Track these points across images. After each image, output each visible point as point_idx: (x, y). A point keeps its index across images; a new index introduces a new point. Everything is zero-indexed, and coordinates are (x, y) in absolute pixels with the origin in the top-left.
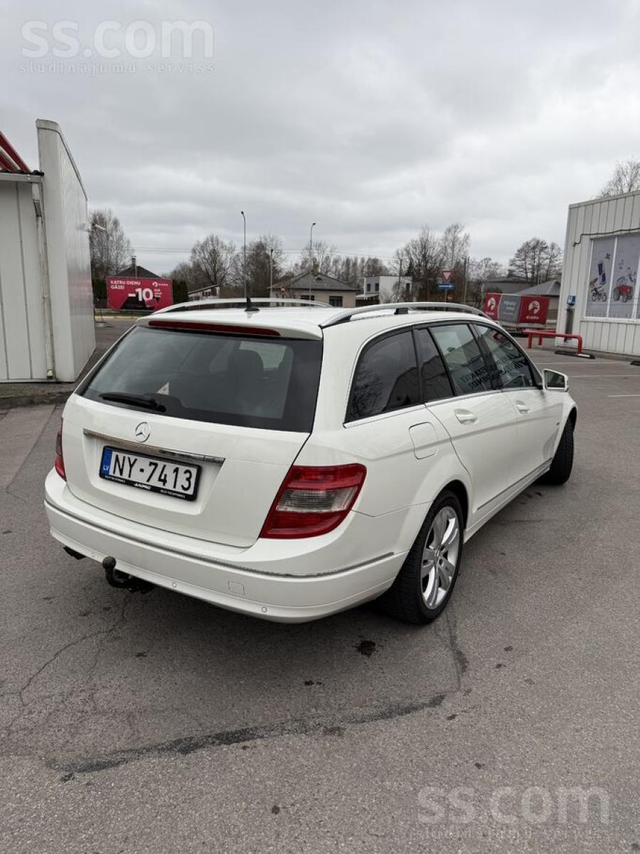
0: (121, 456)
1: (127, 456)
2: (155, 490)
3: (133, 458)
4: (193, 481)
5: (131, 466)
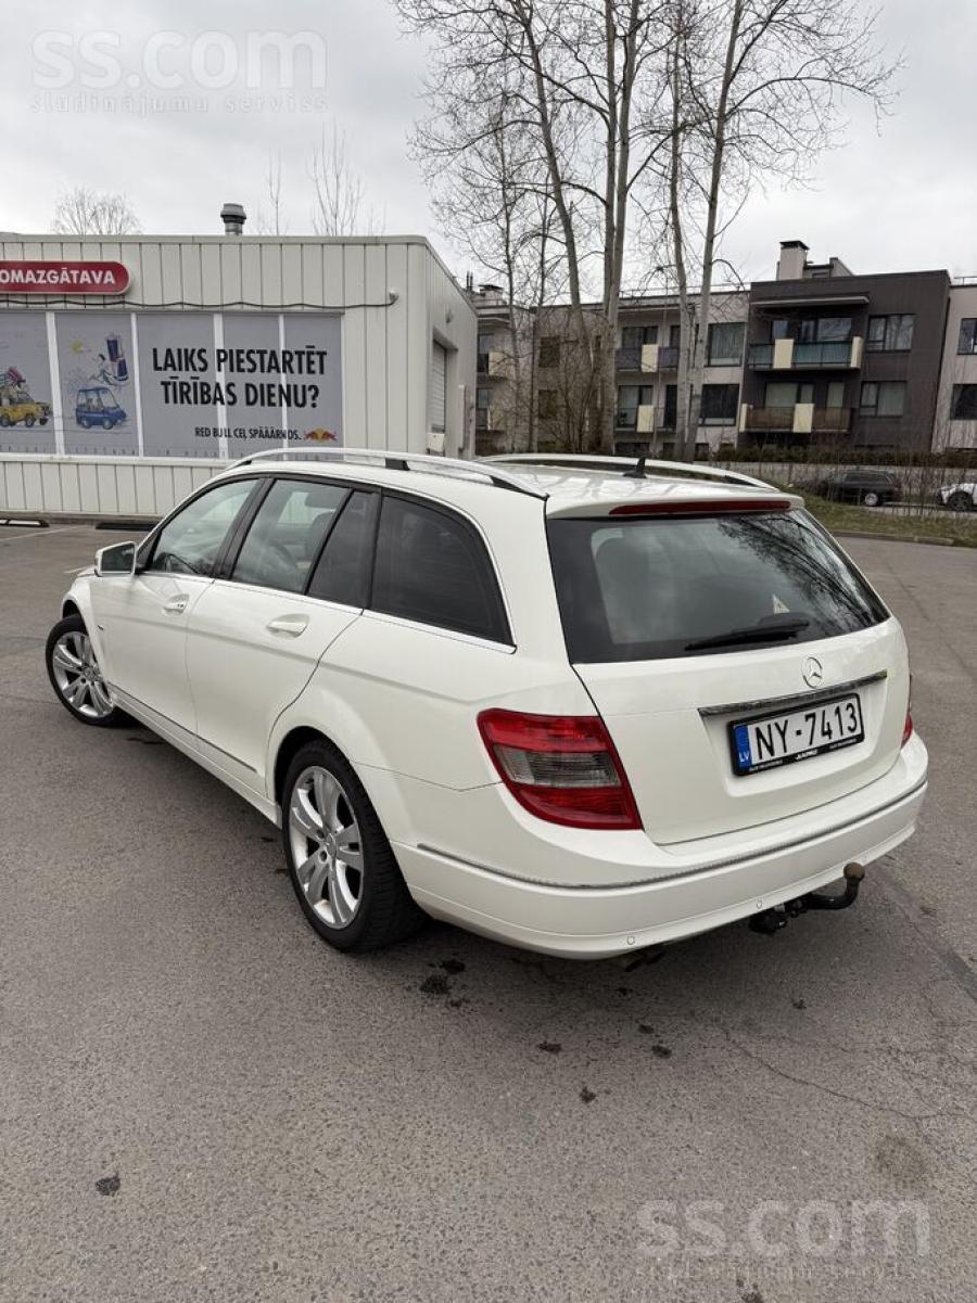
0: (763, 726)
1: (772, 722)
2: (821, 751)
3: (781, 721)
4: (856, 714)
5: (783, 734)
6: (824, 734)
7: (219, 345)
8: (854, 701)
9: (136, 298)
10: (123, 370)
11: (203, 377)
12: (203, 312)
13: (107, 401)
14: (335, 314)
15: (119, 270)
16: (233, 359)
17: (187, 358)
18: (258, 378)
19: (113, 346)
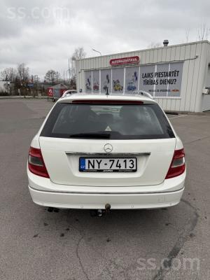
0: (91, 160)
1: (95, 160)
2: (115, 171)
3: (99, 160)
4: (135, 163)
5: (99, 164)
6: (117, 166)
7: (156, 71)
8: (134, 160)
9: (140, 63)
10: (137, 79)
11: (152, 79)
12: (153, 65)
13: (133, 85)
14: (182, 62)
15: (137, 58)
16: (158, 74)
17: (149, 75)
18: (163, 78)
19: (135, 74)
